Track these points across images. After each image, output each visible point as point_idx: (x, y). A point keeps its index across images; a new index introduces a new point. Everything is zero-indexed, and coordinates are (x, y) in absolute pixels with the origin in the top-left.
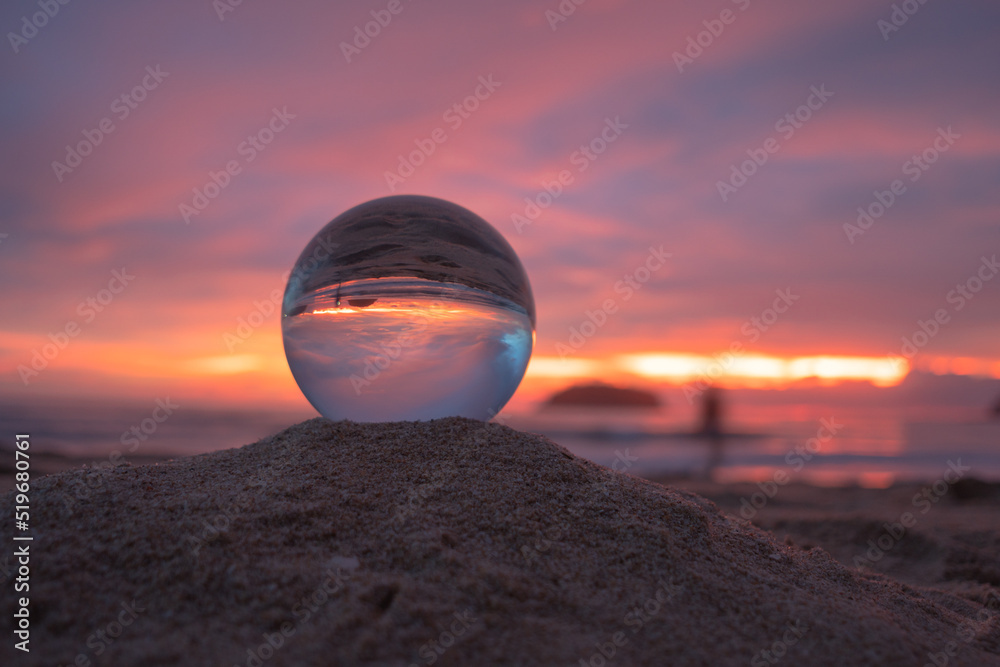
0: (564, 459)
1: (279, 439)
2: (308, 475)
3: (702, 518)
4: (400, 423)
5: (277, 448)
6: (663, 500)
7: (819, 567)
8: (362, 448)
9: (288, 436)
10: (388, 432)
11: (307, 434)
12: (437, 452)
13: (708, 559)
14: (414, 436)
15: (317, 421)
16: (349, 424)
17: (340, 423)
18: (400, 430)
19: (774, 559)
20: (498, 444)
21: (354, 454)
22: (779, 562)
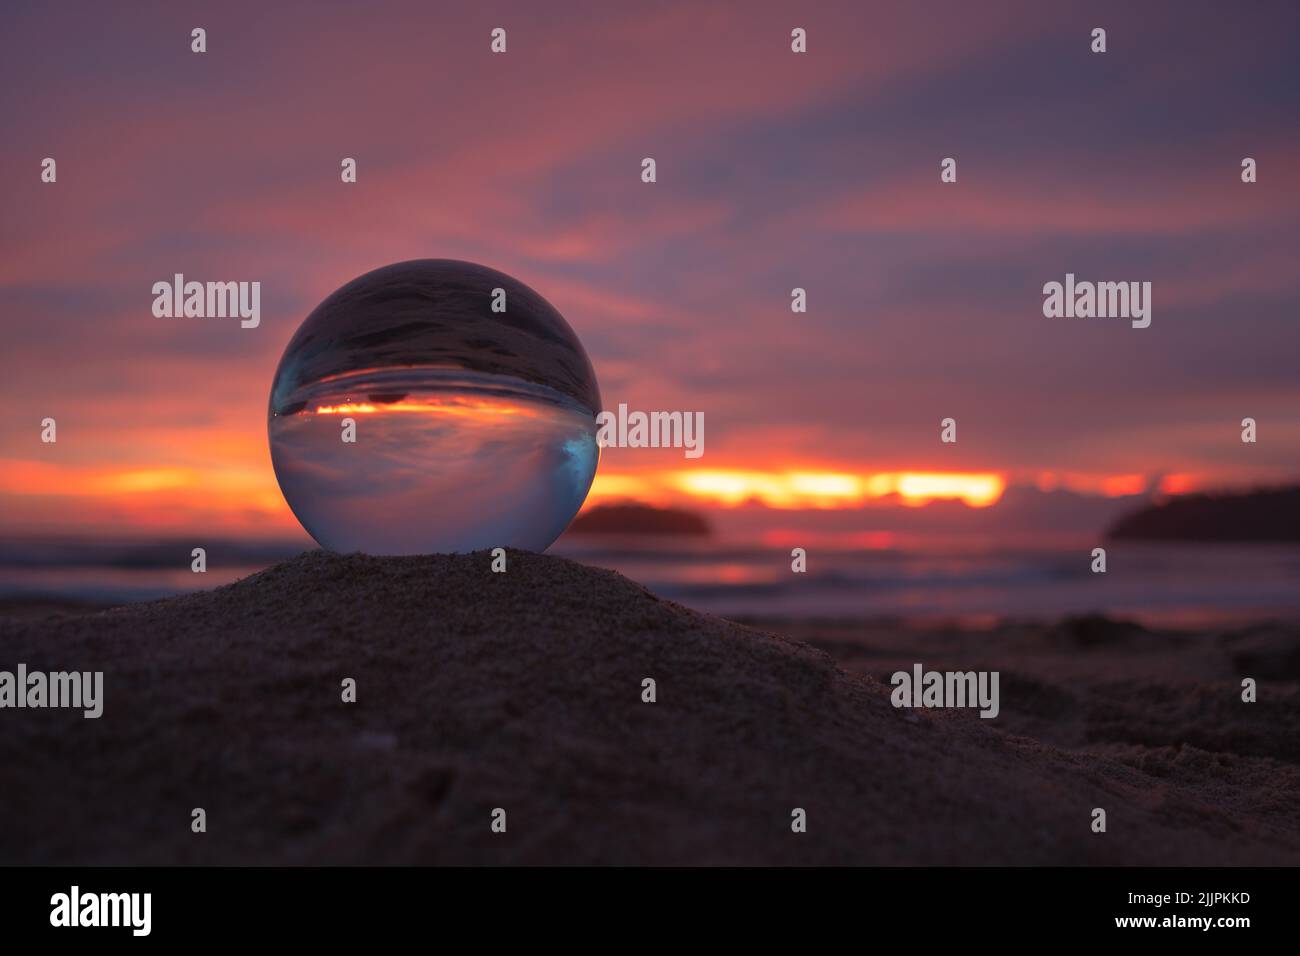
0: (647, 601)
1: (268, 579)
2: (316, 625)
3: (825, 673)
4: (432, 556)
5: (267, 591)
6: (773, 651)
7: (963, 731)
8: (385, 589)
9: (280, 574)
10: (418, 568)
11: (306, 571)
12: (485, 594)
13: (836, 724)
14: (452, 573)
15: (317, 554)
16: (363, 558)
17: (351, 557)
18: (434, 566)
19: (911, 723)
20: (562, 583)
21: (375, 597)
22: (917, 725)
